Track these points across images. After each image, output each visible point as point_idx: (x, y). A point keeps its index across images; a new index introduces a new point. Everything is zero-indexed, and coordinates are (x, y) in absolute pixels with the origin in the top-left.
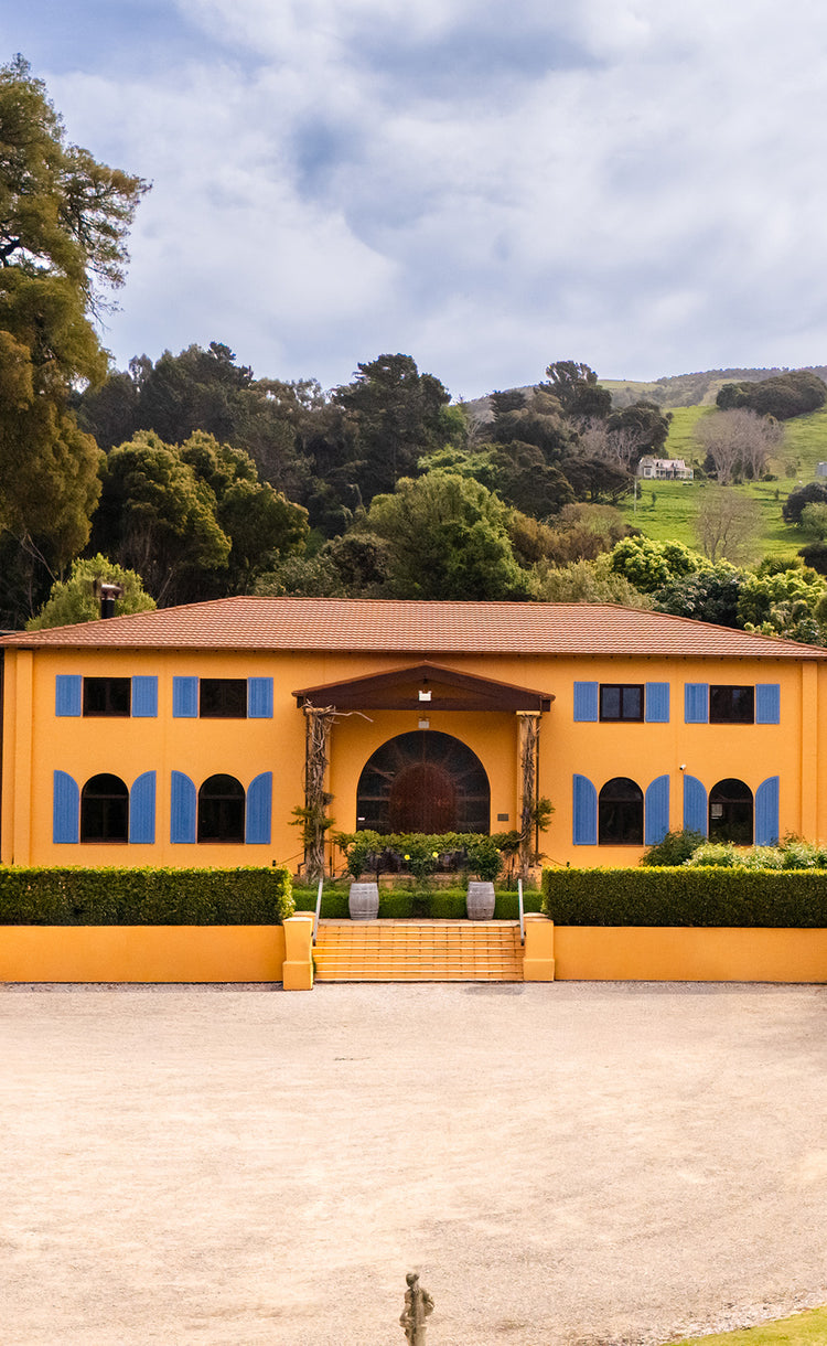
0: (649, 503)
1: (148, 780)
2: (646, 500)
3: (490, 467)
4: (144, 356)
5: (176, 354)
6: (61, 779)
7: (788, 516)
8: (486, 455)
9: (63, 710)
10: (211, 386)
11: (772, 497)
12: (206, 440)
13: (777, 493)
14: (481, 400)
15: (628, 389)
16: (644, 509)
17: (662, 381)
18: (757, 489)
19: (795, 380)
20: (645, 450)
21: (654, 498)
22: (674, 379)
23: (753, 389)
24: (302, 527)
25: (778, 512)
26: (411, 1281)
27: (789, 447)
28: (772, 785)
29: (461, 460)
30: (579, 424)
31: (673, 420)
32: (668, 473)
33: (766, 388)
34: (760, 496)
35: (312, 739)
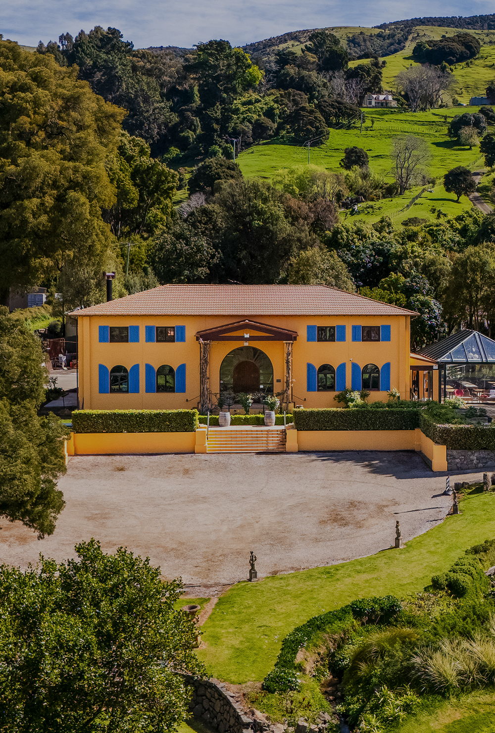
0: (370, 125)
1: (136, 368)
2: (368, 123)
3: (276, 106)
4: (68, 34)
5: (87, 32)
6: (102, 368)
7: (452, 133)
8: (273, 97)
9: (102, 339)
10: (110, 56)
11: (443, 120)
12: (123, 135)
13: (446, 117)
14: (270, 40)
15: (361, 33)
16: (367, 129)
17: (383, 27)
18: (434, 114)
19: (460, 39)
20: (369, 90)
21: (373, 122)
22: (391, 24)
23: (434, 45)
24: (175, 182)
25: (445, 130)
26: (252, 553)
27: (456, 82)
28: (387, 366)
29: (257, 101)
30: (328, 76)
31: (386, 65)
32: (382, 104)
33: (443, 44)
34: (436, 119)
35: (202, 354)
